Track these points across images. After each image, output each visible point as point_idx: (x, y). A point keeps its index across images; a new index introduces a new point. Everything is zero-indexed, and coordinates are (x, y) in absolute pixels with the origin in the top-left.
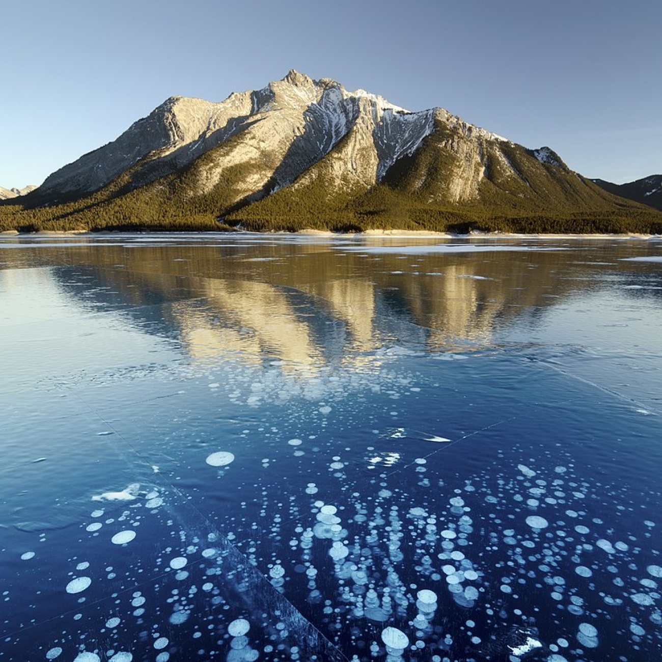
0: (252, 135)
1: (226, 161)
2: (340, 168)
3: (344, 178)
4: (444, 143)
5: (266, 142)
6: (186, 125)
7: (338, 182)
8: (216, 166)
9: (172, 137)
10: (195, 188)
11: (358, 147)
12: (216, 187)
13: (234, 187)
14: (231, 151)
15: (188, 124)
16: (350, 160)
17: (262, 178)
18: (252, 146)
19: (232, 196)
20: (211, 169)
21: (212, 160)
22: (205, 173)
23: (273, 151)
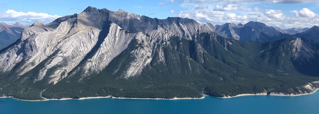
0: (61, 51)
1: (49, 66)
2: (89, 65)
3: (90, 70)
4: (133, 51)
5: (67, 53)
6: (39, 46)
7: (87, 71)
8: (45, 69)
9: (34, 51)
10: (37, 78)
11: (100, 54)
12: (44, 77)
13: (50, 77)
14: (51, 61)
15: (40, 45)
16: (94, 61)
17: (61, 71)
18: (60, 56)
19: (49, 80)
20: (43, 71)
21: (45, 66)
22: (41, 72)
23: (69, 56)
